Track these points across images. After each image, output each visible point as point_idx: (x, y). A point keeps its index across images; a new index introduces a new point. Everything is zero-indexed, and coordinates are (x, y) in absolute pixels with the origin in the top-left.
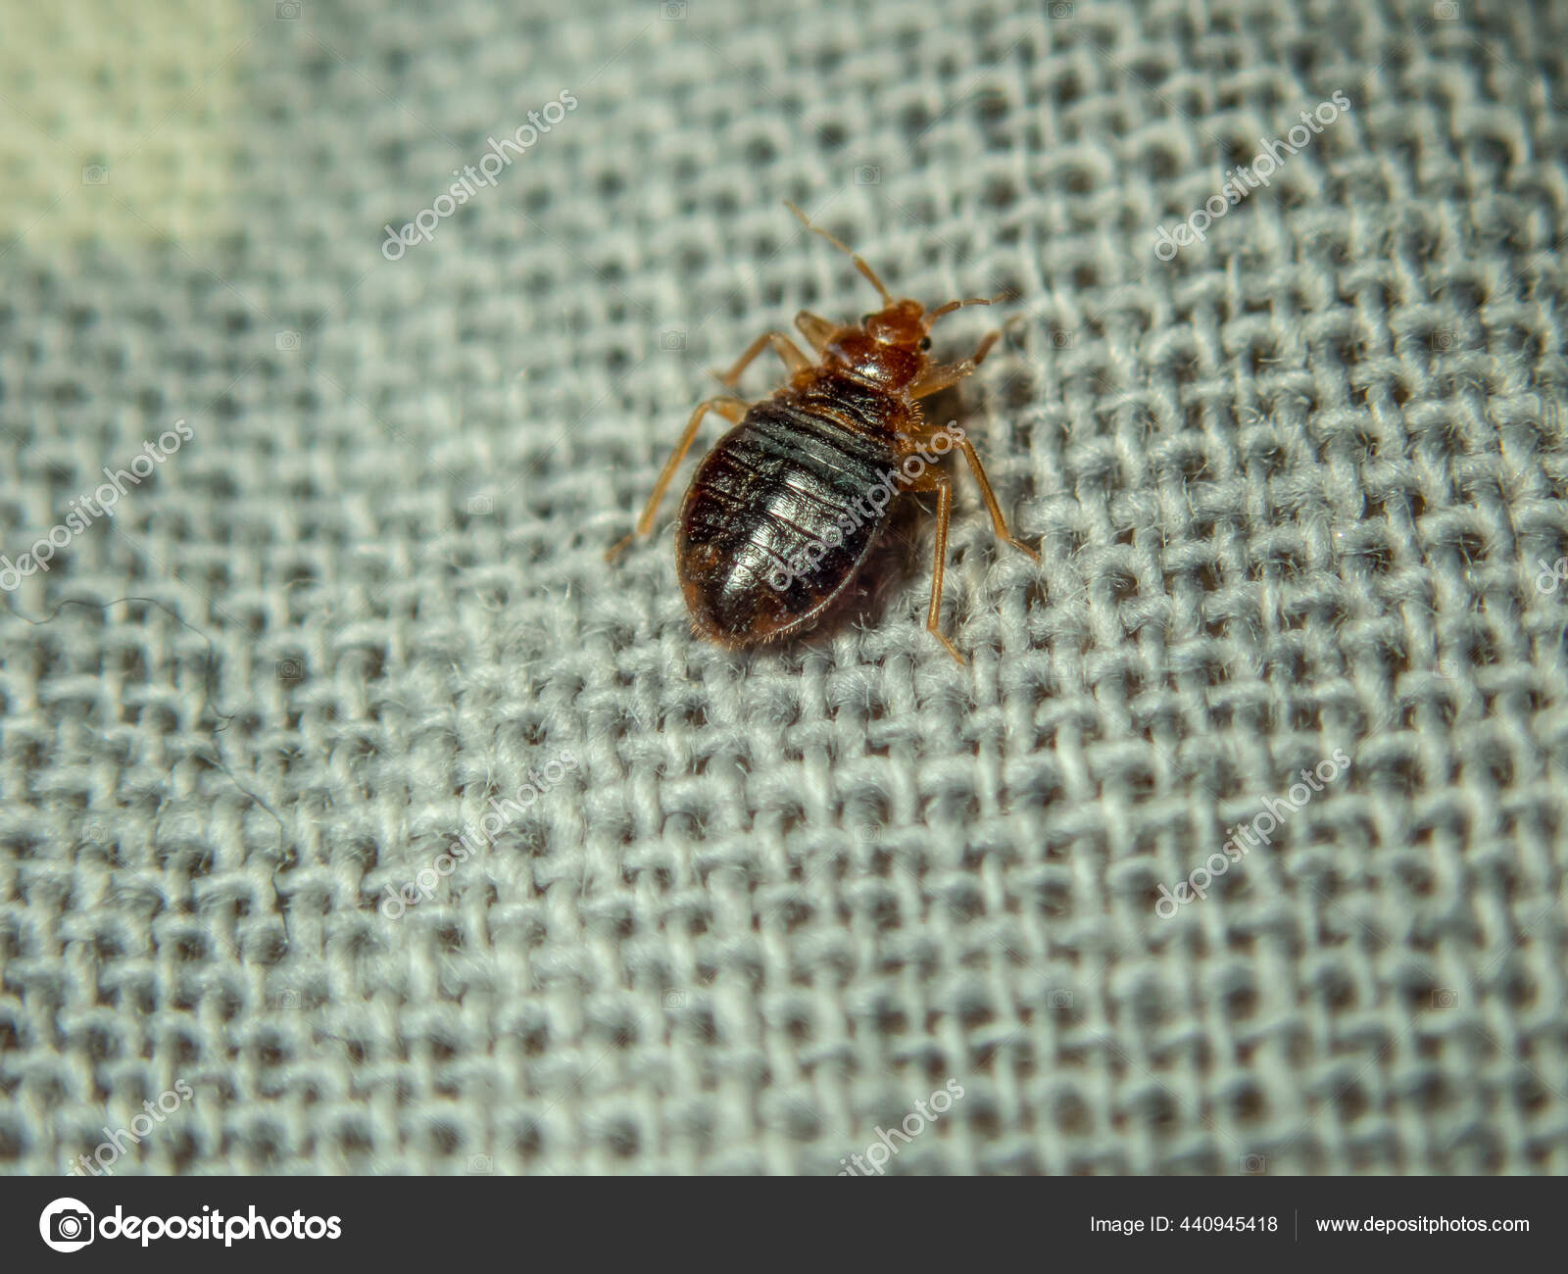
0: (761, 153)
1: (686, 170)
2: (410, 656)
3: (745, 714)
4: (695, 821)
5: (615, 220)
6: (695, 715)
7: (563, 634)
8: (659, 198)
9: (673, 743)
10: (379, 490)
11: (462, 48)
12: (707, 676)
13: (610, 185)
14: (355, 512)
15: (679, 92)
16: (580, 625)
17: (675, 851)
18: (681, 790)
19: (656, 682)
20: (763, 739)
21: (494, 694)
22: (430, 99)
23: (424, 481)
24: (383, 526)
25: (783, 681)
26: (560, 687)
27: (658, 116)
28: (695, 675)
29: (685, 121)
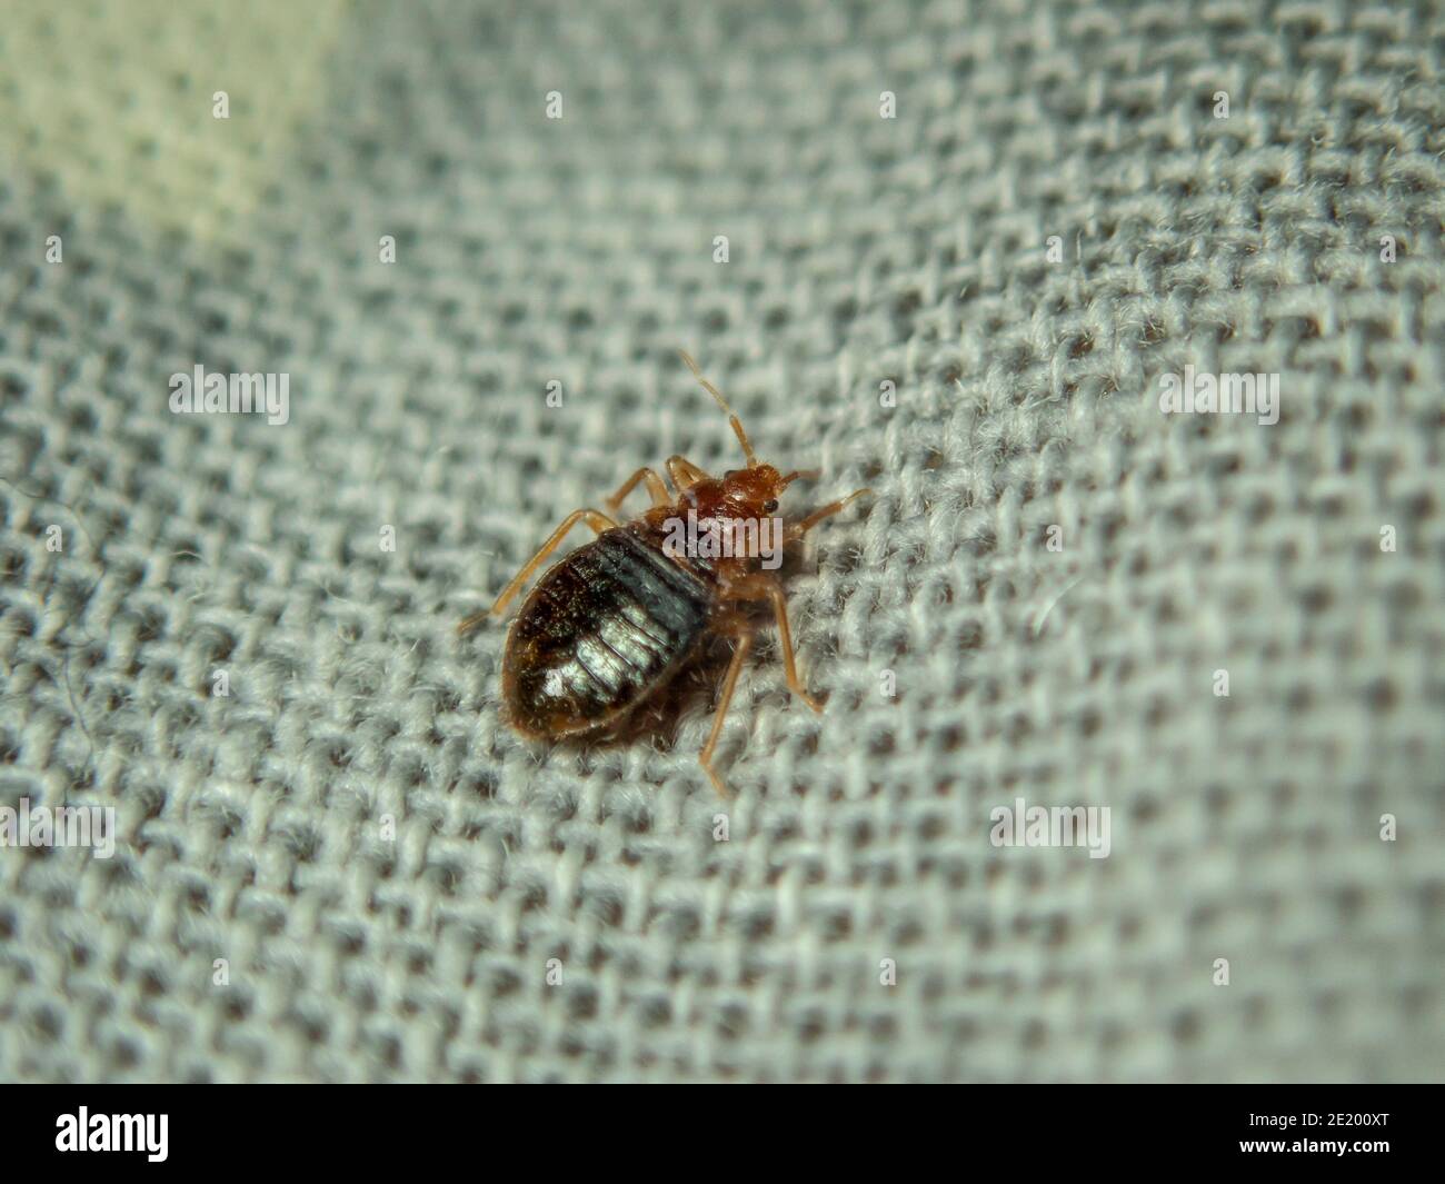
0: (717, 323)
1: (649, 322)
2: (258, 653)
3: (528, 799)
4: (449, 878)
5: (573, 349)
6: (484, 788)
7: (396, 683)
8: (616, 342)
9: (455, 806)
10: (282, 505)
11: (496, 173)
12: (508, 757)
13: (580, 320)
14: (257, 518)
15: (664, 258)
16: (414, 680)
17: (422, 899)
18: (448, 848)
19: (462, 748)
20: (534, 826)
21: (317, 711)
22: (454, 205)
23: (327, 513)
24: (276, 537)
25: (572, 781)
26: (377, 725)
27: (641, 273)
28: (498, 753)
29: (662, 281)
